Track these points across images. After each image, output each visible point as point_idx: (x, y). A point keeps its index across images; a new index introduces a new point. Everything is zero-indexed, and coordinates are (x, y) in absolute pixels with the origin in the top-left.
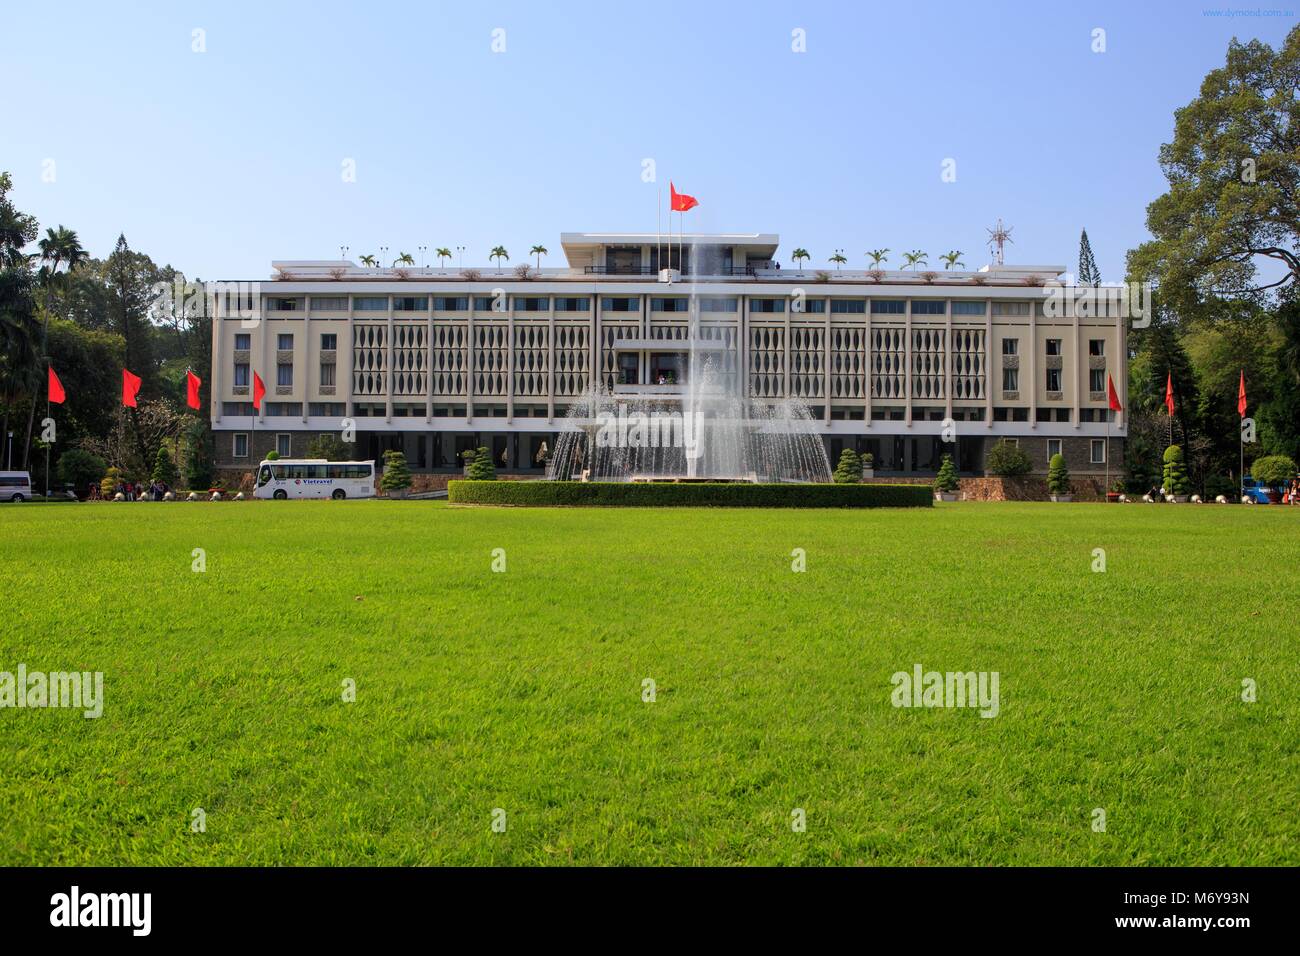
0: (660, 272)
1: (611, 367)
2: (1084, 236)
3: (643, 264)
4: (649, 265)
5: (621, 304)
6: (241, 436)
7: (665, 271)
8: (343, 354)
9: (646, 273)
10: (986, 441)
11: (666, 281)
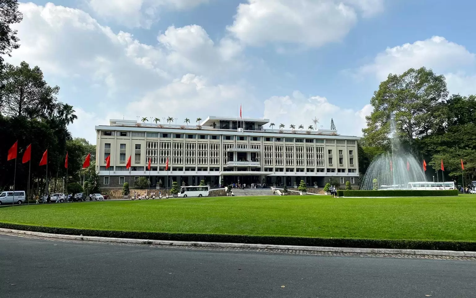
0: (238, 129)
1: (226, 156)
2: (332, 120)
3: (230, 126)
4: (232, 126)
5: (228, 138)
6: (107, 177)
7: (240, 129)
8: (143, 151)
9: (231, 129)
10: (325, 178)
11: (240, 131)
